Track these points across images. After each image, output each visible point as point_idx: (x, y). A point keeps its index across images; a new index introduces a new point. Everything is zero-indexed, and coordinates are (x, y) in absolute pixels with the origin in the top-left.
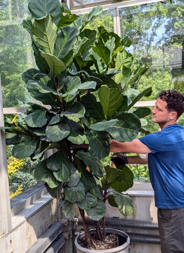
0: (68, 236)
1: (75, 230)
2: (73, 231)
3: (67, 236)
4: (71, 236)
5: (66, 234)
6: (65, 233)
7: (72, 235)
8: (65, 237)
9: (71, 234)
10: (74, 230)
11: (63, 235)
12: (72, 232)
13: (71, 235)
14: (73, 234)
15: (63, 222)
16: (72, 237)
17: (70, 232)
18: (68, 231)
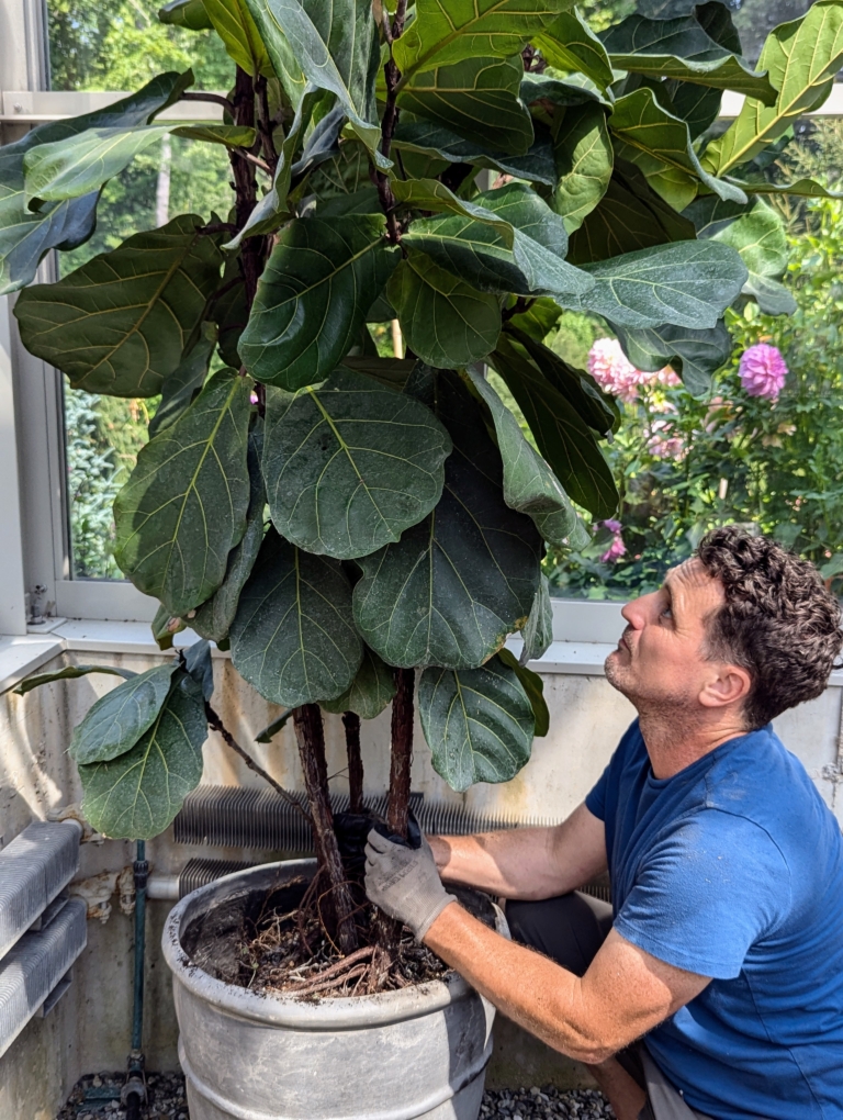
0: (109, 901)
1: (150, 869)
2: (140, 875)
3: (100, 905)
4: (125, 901)
5: (97, 894)
6: (87, 887)
7: (134, 898)
8: (91, 911)
9: (128, 889)
10: (146, 868)
11: (75, 899)
12: (135, 878)
13: (128, 899)
14: (141, 891)
15: (81, 823)
16: (135, 909)
17: (119, 878)
18: (106, 872)
